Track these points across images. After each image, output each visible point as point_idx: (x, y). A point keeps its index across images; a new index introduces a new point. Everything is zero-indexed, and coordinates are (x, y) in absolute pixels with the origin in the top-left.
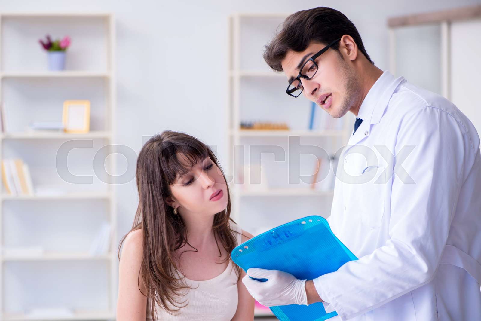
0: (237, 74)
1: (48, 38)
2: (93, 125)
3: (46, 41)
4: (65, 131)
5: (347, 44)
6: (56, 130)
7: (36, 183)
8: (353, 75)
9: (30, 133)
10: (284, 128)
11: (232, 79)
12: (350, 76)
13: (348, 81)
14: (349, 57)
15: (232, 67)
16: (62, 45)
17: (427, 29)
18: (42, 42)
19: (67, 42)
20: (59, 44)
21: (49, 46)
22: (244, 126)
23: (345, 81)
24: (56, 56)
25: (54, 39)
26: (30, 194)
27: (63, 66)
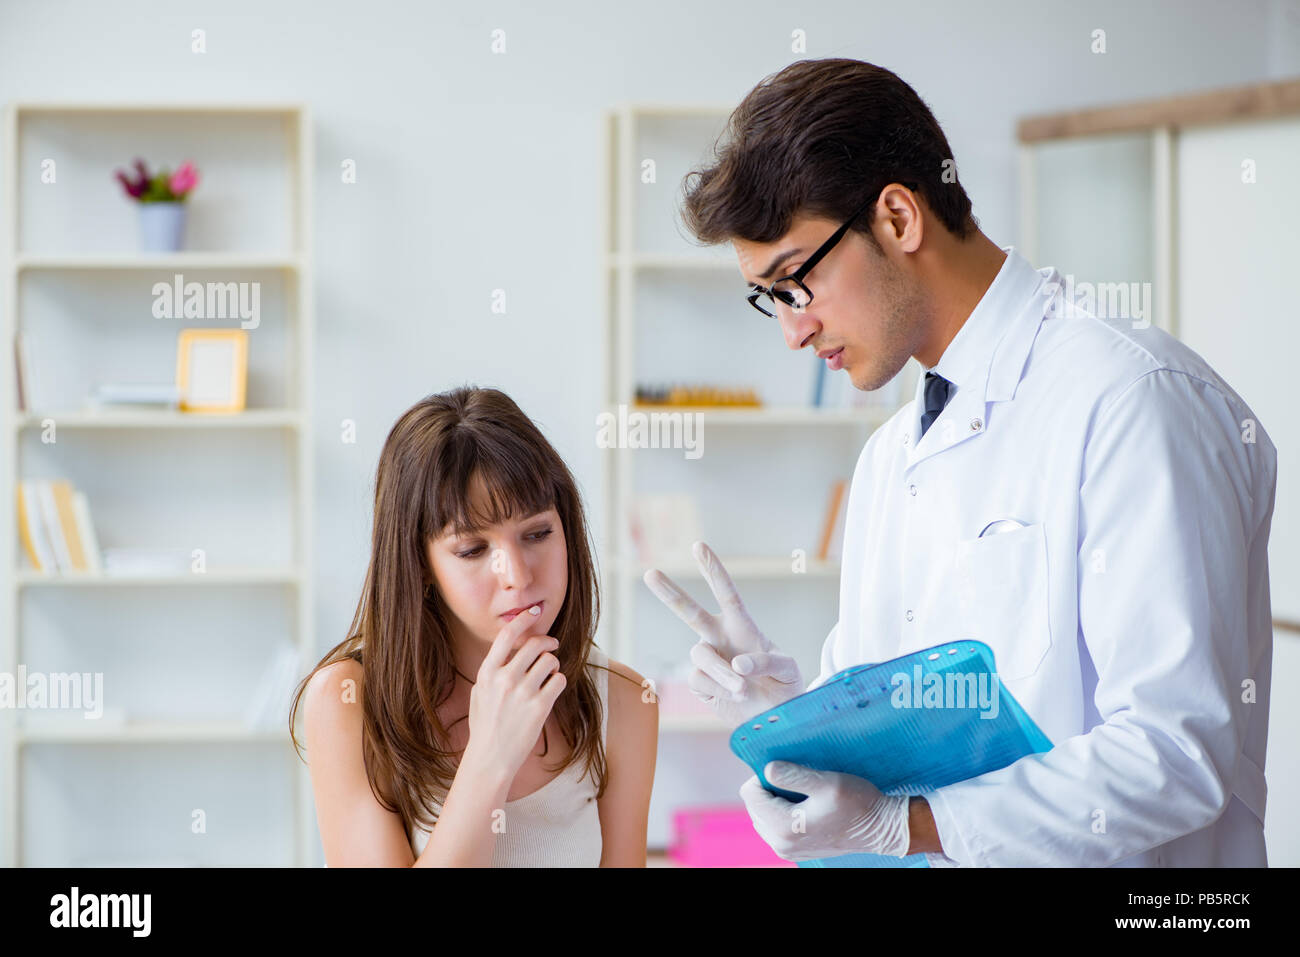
0: (627, 261)
1: (141, 167)
2: (256, 394)
3: (133, 175)
4: (183, 407)
5: (896, 207)
6: (160, 405)
7: (106, 543)
8: (911, 294)
9: (93, 413)
10: (749, 401)
11: (613, 277)
12: (900, 300)
13: (894, 315)
14: (902, 243)
15: (614, 246)
16: (176, 186)
17: (1117, 149)
18: (122, 178)
19: (189, 178)
20: (167, 182)
21: (141, 189)
22: (646, 398)
23: (883, 318)
24: (159, 216)
25: (155, 169)
26: (93, 571)
27: (179, 241)
